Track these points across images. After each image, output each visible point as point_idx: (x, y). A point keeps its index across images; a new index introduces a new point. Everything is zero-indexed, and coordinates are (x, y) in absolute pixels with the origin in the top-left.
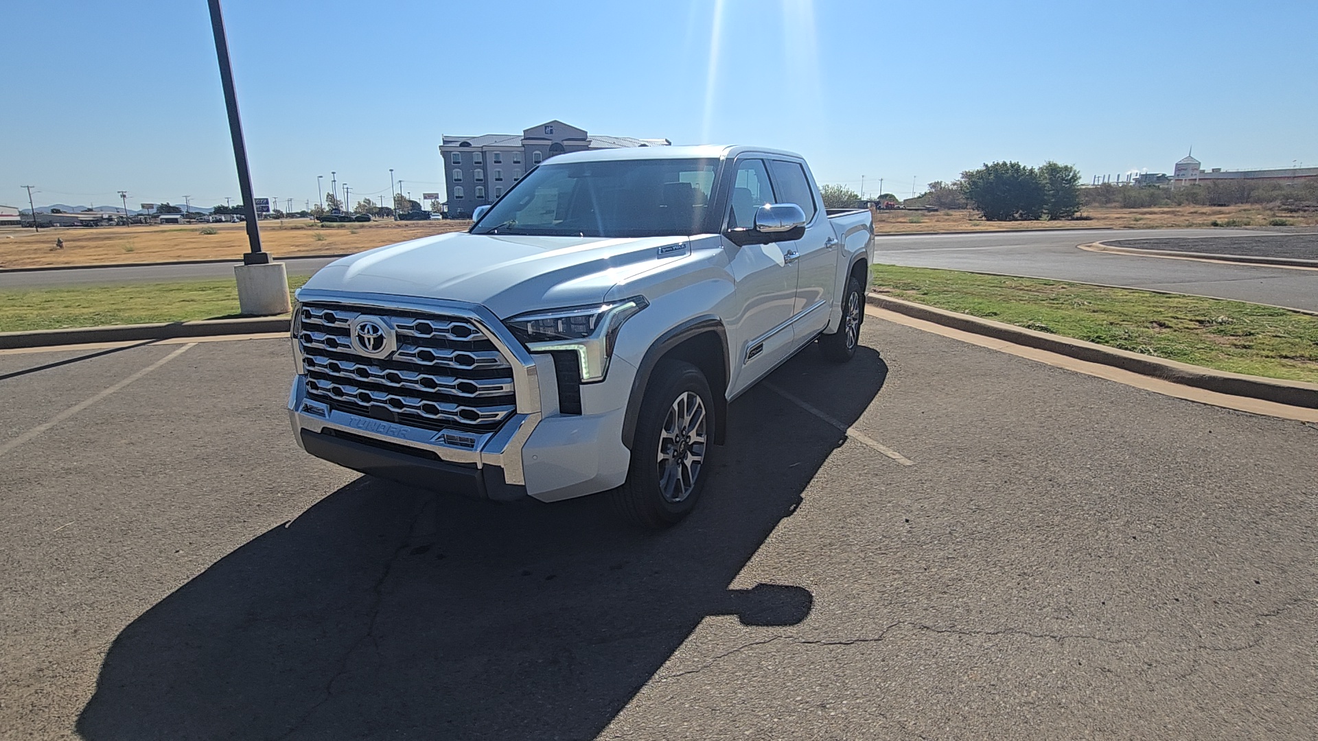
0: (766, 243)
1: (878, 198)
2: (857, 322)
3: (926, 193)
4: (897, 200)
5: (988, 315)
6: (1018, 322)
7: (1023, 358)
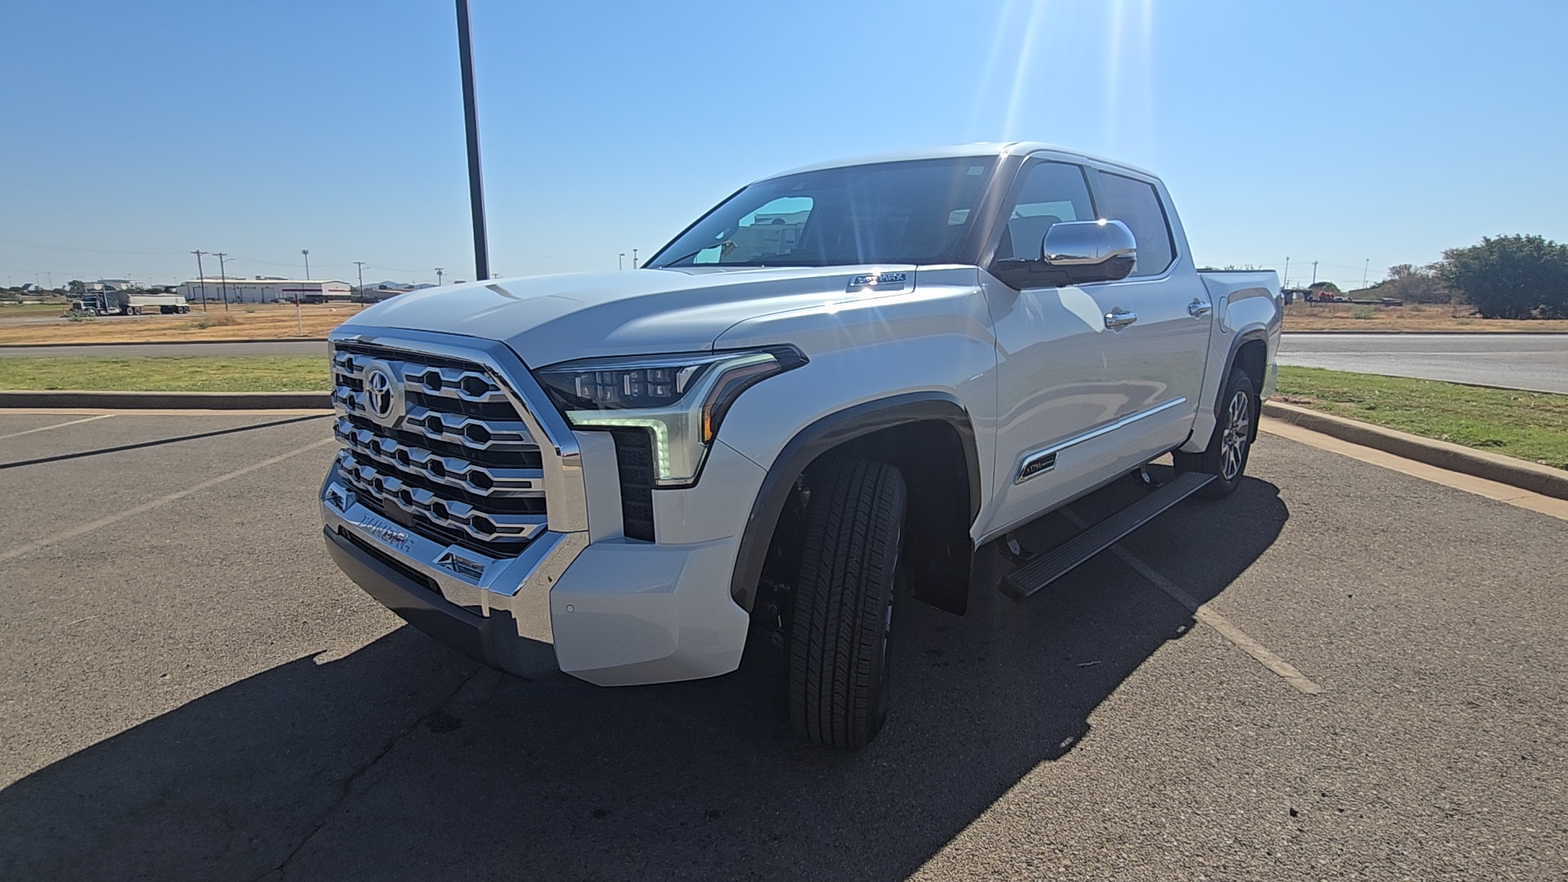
0: (1061, 286)
1: (1310, 287)
2: (1244, 438)
3: (1384, 282)
4: (1339, 291)
5: (1484, 445)
6: (1545, 459)
7: (1554, 518)
